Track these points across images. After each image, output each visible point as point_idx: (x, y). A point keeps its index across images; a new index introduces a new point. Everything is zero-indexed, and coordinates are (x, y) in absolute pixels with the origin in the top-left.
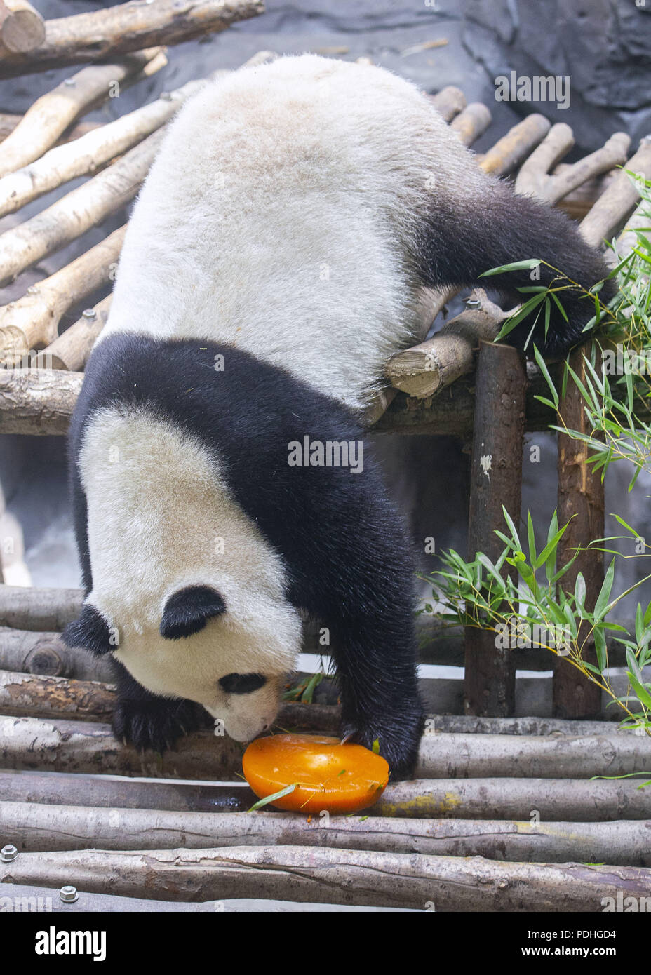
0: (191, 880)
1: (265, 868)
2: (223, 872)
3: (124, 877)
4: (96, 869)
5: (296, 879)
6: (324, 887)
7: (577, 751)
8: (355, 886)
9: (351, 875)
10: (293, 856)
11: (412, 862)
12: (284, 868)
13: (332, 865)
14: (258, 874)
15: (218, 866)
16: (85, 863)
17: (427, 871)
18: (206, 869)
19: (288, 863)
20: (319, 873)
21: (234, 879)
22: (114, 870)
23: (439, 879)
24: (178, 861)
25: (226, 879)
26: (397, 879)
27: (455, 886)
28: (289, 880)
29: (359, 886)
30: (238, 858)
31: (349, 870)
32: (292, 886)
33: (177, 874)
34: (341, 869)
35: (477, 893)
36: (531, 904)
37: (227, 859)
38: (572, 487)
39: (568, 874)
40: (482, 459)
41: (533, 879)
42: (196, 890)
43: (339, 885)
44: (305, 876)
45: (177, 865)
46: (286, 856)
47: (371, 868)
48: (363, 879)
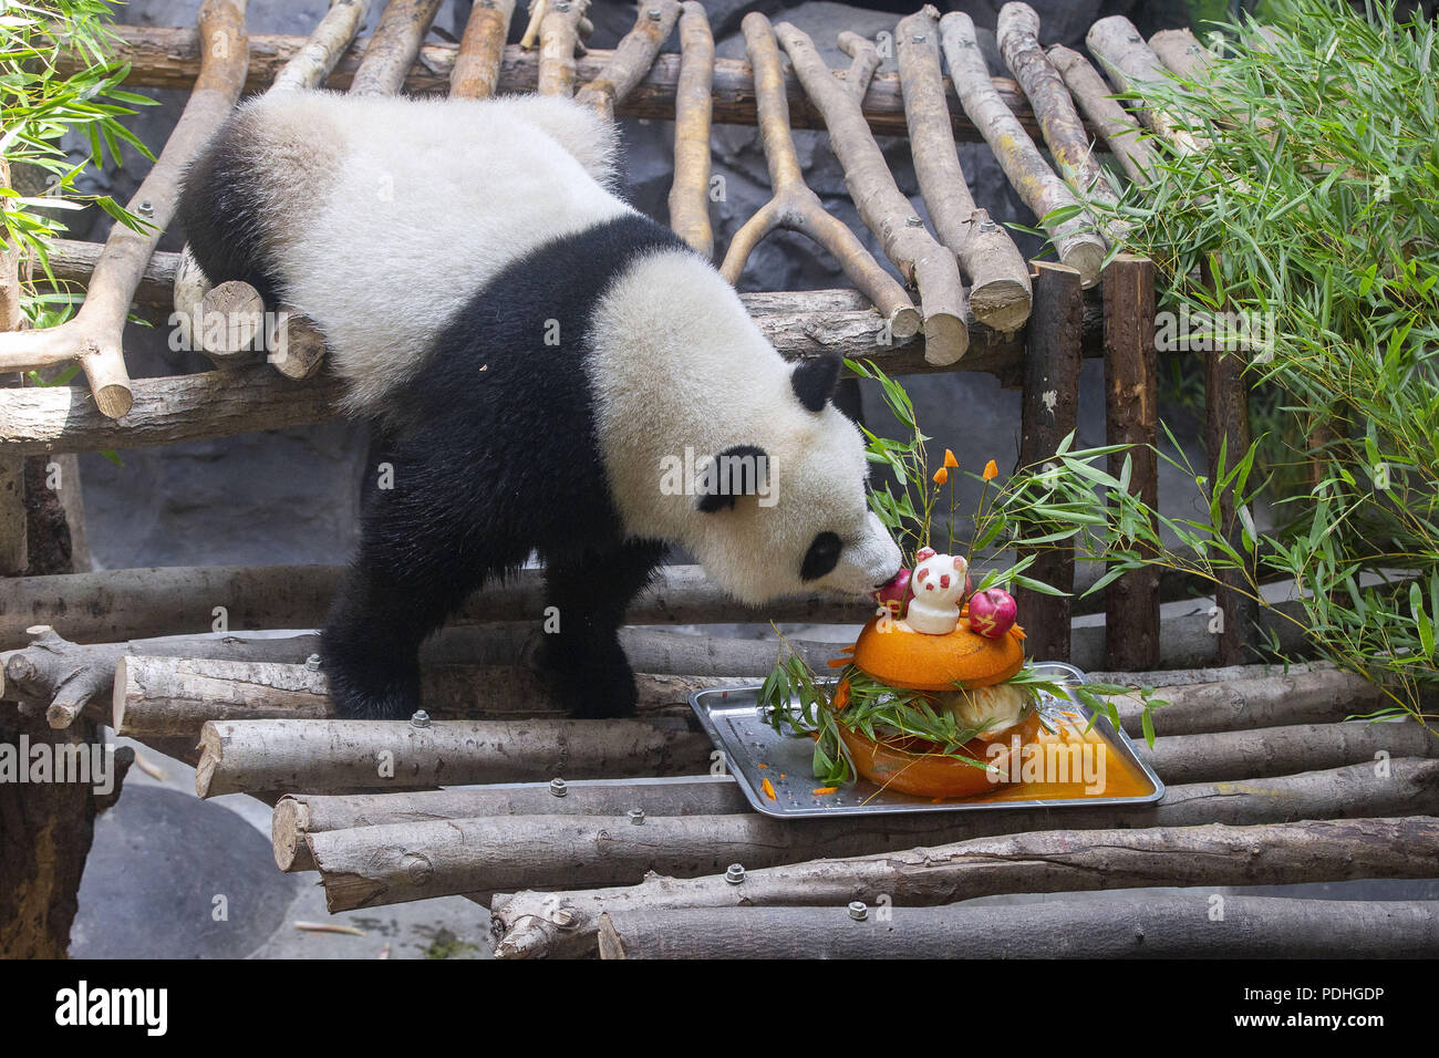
0: (945, 880)
1: (1021, 860)
2: (979, 868)
3: (872, 885)
4: (840, 880)
5: (1053, 868)
6: (1081, 873)
7: (1206, 702)
8: (1113, 868)
9: (1107, 857)
10: (1045, 843)
11: (1164, 836)
12: (1039, 857)
13: (1085, 848)
14: (1014, 867)
15: (971, 862)
16: (825, 875)
17: (1181, 844)
18: (960, 867)
19: (1043, 851)
20: (1076, 858)
21: (990, 875)
22: (861, 879)
23: (1194, 852)
24: (928, 861)
25: (981, 875)
26: (1153, 856)
27: (1210, 857)
28: (1046, 870)
29: (1116, 868)
30: (991, 851)
31: (1105, 851)
32: (1049, 876)
33: (930, 876)
34: (1097, 851)
35: (1231, 862)
36: (1282, 869)
37: (980, 854)
38: (1132, 420)
39: (1314, 832)
40: (1044, 395)
41: (1281, 842)
42: (951, 892)
43: (1096, 869)
44: (1063, 864)
45: (929, 866)
46: (1037, 843)
47: (1125, 847)
48: (1119, 859)
